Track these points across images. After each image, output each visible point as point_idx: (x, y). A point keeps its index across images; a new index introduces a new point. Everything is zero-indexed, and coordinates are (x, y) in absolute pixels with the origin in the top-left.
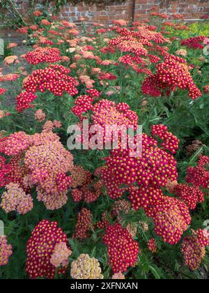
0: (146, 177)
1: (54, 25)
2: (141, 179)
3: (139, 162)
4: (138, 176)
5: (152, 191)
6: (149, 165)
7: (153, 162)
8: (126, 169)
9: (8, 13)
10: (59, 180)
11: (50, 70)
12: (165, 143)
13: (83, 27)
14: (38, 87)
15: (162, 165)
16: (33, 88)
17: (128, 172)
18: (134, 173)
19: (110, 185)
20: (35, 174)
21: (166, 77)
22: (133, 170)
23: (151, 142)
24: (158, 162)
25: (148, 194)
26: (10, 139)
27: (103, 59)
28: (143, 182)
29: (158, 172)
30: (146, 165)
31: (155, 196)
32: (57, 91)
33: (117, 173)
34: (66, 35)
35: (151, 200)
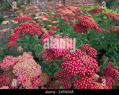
0: (83, 71)
1: (27, 8)
2: (81, 73)
3: (78, 63)
4: (79, 71)
5: (88, 79)
6: (84, 64)
7: (86, 62)
8: (72, 68)
9: (4, 3)
10: (33, 81)
11: (27, 23)
12: (90, 53)
13: (41, 8)
14: (22, 31)
15: (91, 64)
16: (19, 32)
17: (74, 69)
18: (77, 69)
19: (63, 81)
20: (19, 78)
21: (85, 23)
22: (76, 67)
23: (83, 53)
24: (88, 62)
25: (86, 81)
26: (5, 60)
27: (52, 21)
28: (82, 74)
29: (89, 67)
30: (83, 64)
31: (90, 81)
32: (31, 32)
33: (68, 70)
34: (33, 11)
35: (88, 84)
